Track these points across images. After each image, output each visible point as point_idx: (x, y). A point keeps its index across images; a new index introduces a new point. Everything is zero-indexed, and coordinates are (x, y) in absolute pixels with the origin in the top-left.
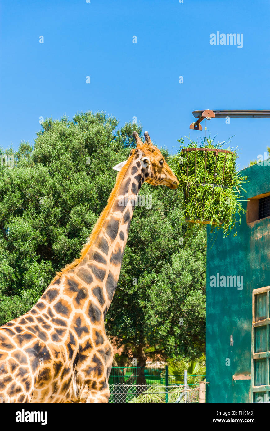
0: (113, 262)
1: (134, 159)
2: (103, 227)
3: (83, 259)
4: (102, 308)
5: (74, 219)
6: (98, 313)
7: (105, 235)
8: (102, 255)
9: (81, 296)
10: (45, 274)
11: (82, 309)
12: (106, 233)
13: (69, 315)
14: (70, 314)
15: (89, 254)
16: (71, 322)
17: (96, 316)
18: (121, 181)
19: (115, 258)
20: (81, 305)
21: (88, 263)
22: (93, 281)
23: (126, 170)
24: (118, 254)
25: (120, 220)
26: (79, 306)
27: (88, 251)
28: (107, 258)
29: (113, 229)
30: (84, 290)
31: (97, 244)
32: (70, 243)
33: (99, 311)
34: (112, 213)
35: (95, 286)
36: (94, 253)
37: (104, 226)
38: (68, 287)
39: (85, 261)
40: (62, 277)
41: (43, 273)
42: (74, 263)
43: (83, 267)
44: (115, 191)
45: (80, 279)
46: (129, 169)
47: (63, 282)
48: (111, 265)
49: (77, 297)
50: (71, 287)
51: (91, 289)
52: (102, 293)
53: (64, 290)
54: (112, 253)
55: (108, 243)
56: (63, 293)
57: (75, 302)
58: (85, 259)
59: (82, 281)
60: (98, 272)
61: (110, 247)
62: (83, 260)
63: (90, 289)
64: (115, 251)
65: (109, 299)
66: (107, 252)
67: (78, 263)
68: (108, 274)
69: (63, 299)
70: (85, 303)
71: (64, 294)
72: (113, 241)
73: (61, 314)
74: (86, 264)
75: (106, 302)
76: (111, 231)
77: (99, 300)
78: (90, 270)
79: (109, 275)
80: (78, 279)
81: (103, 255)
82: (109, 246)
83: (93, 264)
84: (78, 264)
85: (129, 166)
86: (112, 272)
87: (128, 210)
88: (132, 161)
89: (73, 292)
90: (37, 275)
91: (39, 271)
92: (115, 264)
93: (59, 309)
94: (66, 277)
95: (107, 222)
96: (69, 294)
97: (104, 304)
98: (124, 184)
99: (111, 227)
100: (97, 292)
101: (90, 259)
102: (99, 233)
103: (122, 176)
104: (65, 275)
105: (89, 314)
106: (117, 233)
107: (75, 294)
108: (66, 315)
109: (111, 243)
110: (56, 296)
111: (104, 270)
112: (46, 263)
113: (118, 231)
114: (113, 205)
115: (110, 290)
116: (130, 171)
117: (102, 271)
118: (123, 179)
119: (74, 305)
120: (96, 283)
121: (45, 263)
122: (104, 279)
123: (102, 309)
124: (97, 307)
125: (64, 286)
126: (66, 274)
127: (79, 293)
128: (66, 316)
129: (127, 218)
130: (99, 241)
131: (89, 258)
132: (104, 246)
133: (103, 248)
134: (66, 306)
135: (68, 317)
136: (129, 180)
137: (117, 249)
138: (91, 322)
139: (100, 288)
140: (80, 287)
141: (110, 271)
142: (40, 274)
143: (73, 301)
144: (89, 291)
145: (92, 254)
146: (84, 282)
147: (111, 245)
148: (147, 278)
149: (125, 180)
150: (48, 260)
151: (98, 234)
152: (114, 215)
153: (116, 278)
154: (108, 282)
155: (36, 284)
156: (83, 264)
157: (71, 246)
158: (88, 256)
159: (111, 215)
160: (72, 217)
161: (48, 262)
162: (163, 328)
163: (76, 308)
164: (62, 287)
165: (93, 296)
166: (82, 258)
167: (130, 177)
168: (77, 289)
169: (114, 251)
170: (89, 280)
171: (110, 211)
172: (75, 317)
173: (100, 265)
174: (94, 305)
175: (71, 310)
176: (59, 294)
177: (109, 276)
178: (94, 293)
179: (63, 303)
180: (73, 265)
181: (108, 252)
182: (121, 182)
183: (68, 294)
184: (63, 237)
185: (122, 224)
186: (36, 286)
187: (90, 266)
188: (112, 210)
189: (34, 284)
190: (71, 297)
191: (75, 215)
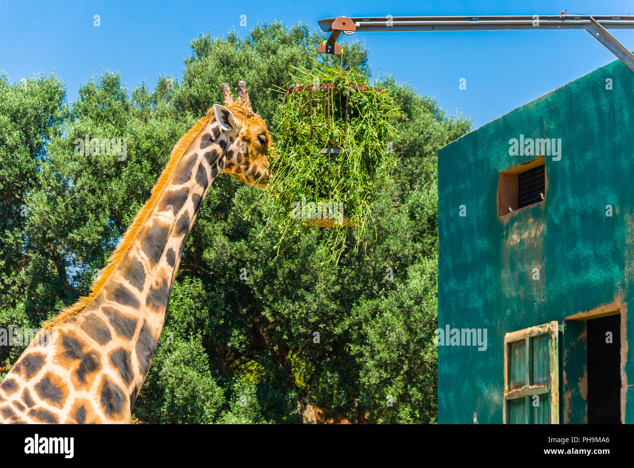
0: (151, 304)
1: (210, 122)
2: (138, 238)
3: (96, 297)
4: (128, 388)
5: (240, 208)
6: (119, 398)
7: (139, 254)
8: (130, 291)
9: (89, 365)
10: (191, 300)
11: (88, 391)
12: (143, 249)
13: (63, 402)
14: (65, 402)
15: (106, 288)
16: (67, 416)
17: (115, 404)
18: (180, 158)
19: (157, 297)
20: (87, 383)
21: (104, 305)
22: (111, 339)
23: (191, 139)
24: (161, 289)
25: (171, 228)
26: (83, 386)
27: (106, 283)
28: (141, 297)
29: (155, 243)
30: (94, 356)
31: (124, 269)
32: (232, 248)
33: (120, 395)
34: (158, 213)
35: (114, 349)
36: (116, 286)
37: (140, 238)
38: (63, 350)
39: (98, 301)
40: (54, 331)
41: (188, 299)
42: (78, 305)
43: (95, 312)
44: (166, 176)
45: (87, 336)
46: (197, 139)
47: (55, 341)
48: (148, 310)
49: (80, 368)
50: (70, 349)
51: (108, 354)
52: (130, 361)
53: (54, 356)
54: (151, 288)
55: (145, 268)
56: (53, 361)
57: (76, 379)
58: (99, 297)
59: (91, 339)
60: (122, 324)
61: (148, 276)
62: (94, 298)
63: (106, 353)
64: (157, 284)
65: (141, 372)
66: (142, 285)
67: (84, 306)
68: (142, 326)
69: (53, 374)
70: (96, 381)
71: (56, 363)
72: (155, 265)
73: (49, 400)
74: (100, 308)
75: (135, 378)
76: (152, 246)
77: (123, 374)
78: (105, 319)
79: (142, 328)
80: (82, 335)
81: (132, 291)
82: (145, 274)
83: (112, 308)
84: (84, 308)
85: (198, 134)
86: (149, 322)
87: (186, 212)
88: (206, 126)
89: (71, 360)
90: (176, 303)
91: (181, 296)
92: (156, 308)
93: (44, 392)
94: (60, 331)
95: (146, 230)
96: (64, 362)
97: (131, 382)
98: (183, 164)
99: (152, 238)
100: (119, 360)
101: (109, 298)
102: (129, 249)
103: (182, 149)
104: (59, 327)
105: (102, 400)
106: (162, 251)
107: (76, 364)
108: (58, 402)
109: (150, 269)
110: (40, 367)
111: (133, 319)
112: (193, 282)
113: (164, 247)
114: (161, 200)
115: (143, 355)
116: (199, 142)
117: (130, 320)
118: (184, 155)
119: (73, 383)
120: (117, 342)
121: (191, 282)
122: (133, 335)
123: (128, 392)
124: (116, 386)
125: (55, 349)
126: (60, 325)
127: (84, 361)
128: (58, 405)
129: (183, 226)
130: (127, 263)
131: (107, 297)
132: (135, 274)
133: (134, 277)
134: (58, 386)
135: (61, 407)
136: (195, 157)
137: (160, 280)
138: (106, 415)
139: (125, 351)
140: (86, 350)
141: (145, 321)
142: (182, 302)
143: (71, 376)
144: (103, 356)
145: (113, 290)
146: (93, 340)
147: (149, 273)
148: (365, 307)
149: (187, 157)
150: (196, 278)
151: (126, 251)
152: (159, 217)
153: (156, 334)
154: (140, 341)
155: (176, 318)
156: (94, 307)
157: (235, 254)
158: (105, 292)
159: (154, 217)
160: (236, 204)
161: (197, 281)
162: (391, 390)
163: (77, 388)
164: (51, 350)
165: (110, 366)
166: (92, 296)
167: (197, 153)
168: (81, 354)
169: (154, 284)
170: (104, 337)
171: (153, 210)
172: (75, 406)
173: (126, 310)
174: (112, 384)
175: (68, 392)
176: (45, 363)
177: (142, 331)
178: (113, 361)
179: (52, 381)
180: (76, 309)
181: (144, 285)
182: (179, 160)
183: (62, 363)
184: (220, 239)
185: (173, 237)
186: (175, 323)
187: (107, 311)
188: (157, 208)
189: (171, 319)
190: (68, 370)
191: (242, 201)
